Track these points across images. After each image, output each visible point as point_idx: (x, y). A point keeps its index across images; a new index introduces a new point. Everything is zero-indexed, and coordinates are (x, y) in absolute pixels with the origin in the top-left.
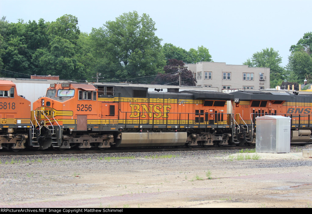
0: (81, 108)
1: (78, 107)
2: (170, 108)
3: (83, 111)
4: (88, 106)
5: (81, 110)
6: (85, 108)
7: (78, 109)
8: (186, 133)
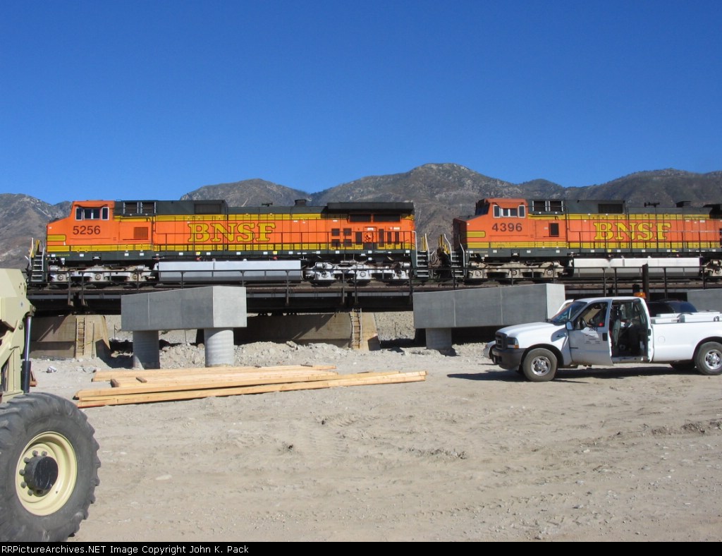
0: (80, 231)
1: (74, 229)
2: (273, 227)
3: (85, 234)
4: (93, 228)
5: (81, 233)
6: (88, 229)
7: (76, 232)
8: (300, 262)
